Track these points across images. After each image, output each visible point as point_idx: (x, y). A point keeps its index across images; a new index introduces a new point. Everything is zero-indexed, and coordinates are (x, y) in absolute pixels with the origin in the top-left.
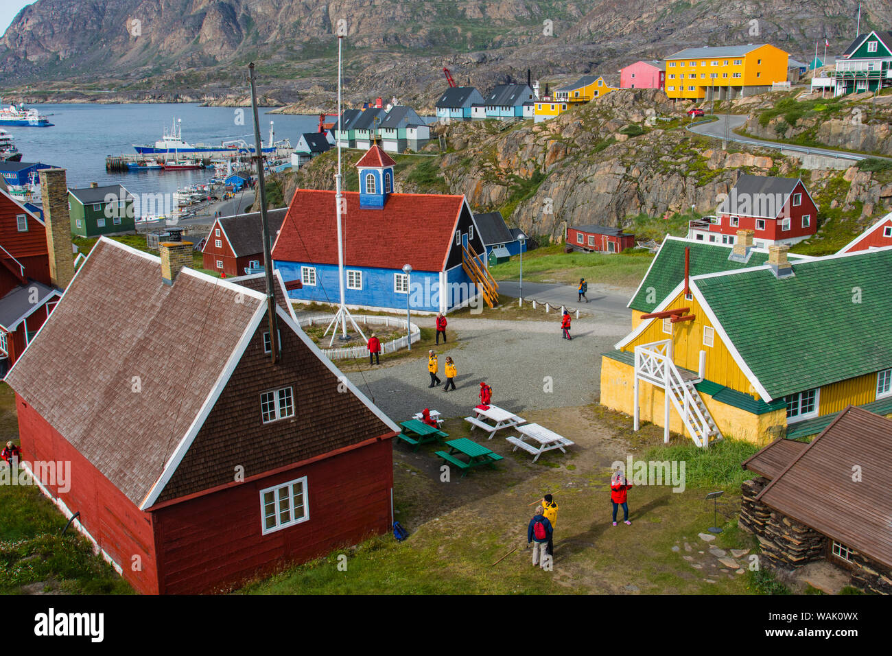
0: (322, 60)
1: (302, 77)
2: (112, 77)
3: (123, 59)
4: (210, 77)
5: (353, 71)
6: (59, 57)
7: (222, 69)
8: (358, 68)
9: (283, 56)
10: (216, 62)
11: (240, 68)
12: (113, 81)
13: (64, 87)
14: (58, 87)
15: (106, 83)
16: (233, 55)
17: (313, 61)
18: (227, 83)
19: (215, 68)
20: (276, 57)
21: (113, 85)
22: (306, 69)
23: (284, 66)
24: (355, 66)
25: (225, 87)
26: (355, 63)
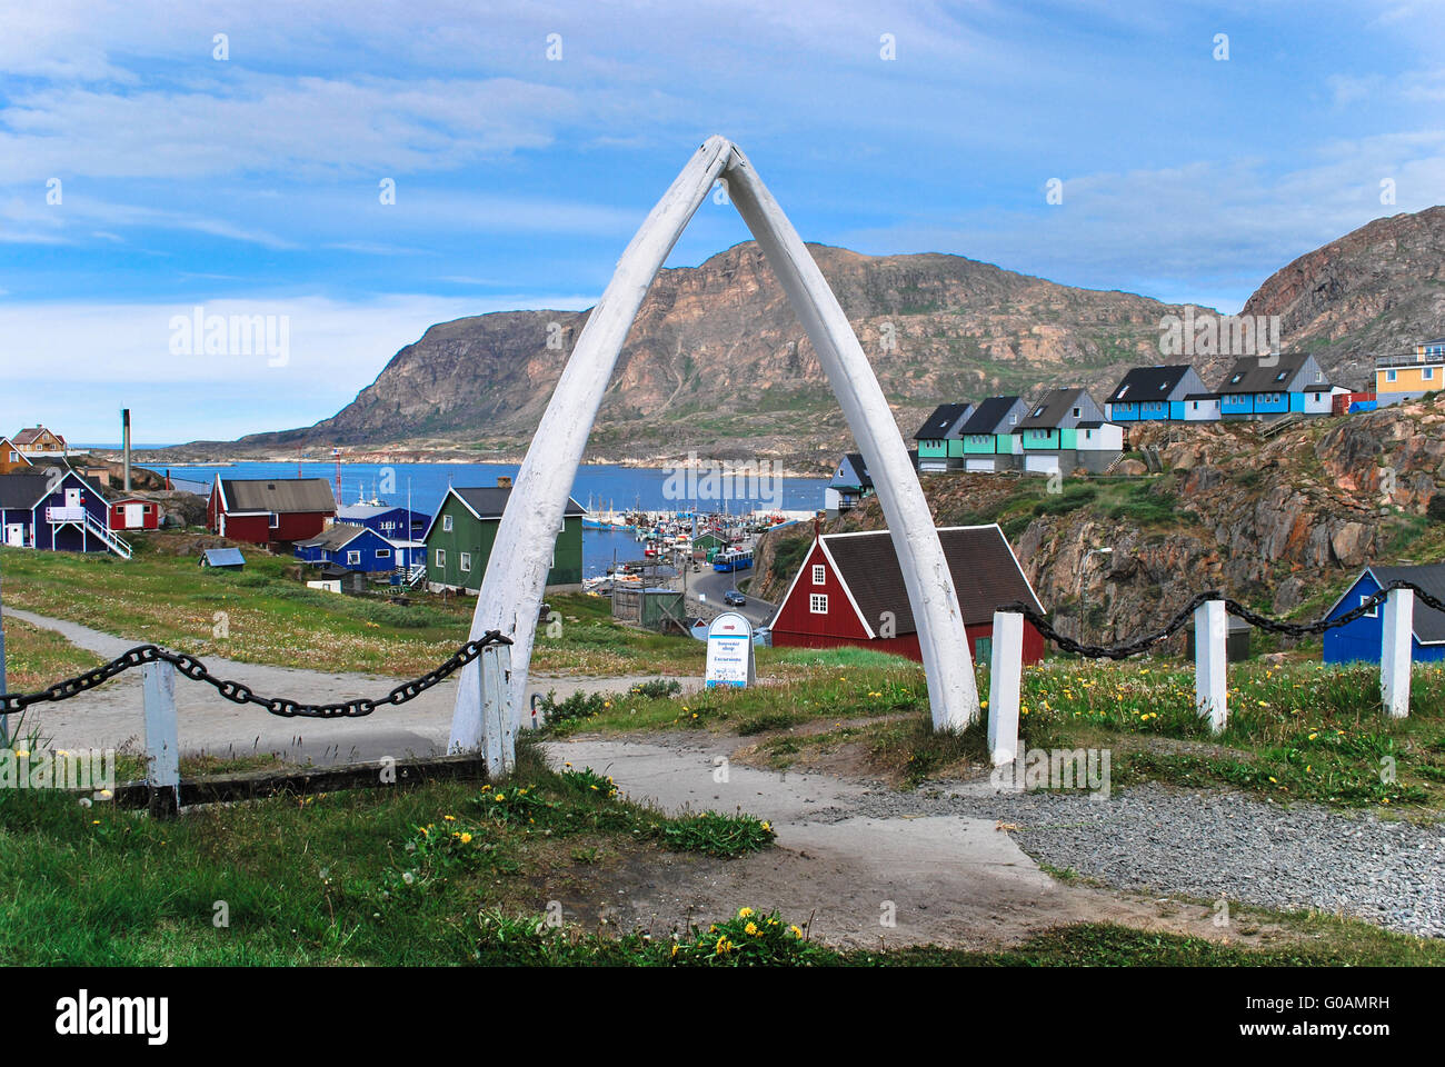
0: (786, 412)
1: (759, 435)
2: (503, 435)
3: (519, 413)
4: (633, 434)
5: (830, 428)
6: (438, 409)
7: (650, 423)
8: (836, 424)
9: (734, 407)
10: (641, 416)
11: (674, 422)
12: (504, 439)
13: (442, 445)
14: (434, 446)
15: (495, 440)
16: (664, 407)
17: (774, 414)
18: (657, 442)
19: (641, 422)
20: (724, 409)
21: (504, 444)
22: (765, 425)
23: (734, 420)
24: (832, 422)
25: (651, 446)
26: (834, 416)
